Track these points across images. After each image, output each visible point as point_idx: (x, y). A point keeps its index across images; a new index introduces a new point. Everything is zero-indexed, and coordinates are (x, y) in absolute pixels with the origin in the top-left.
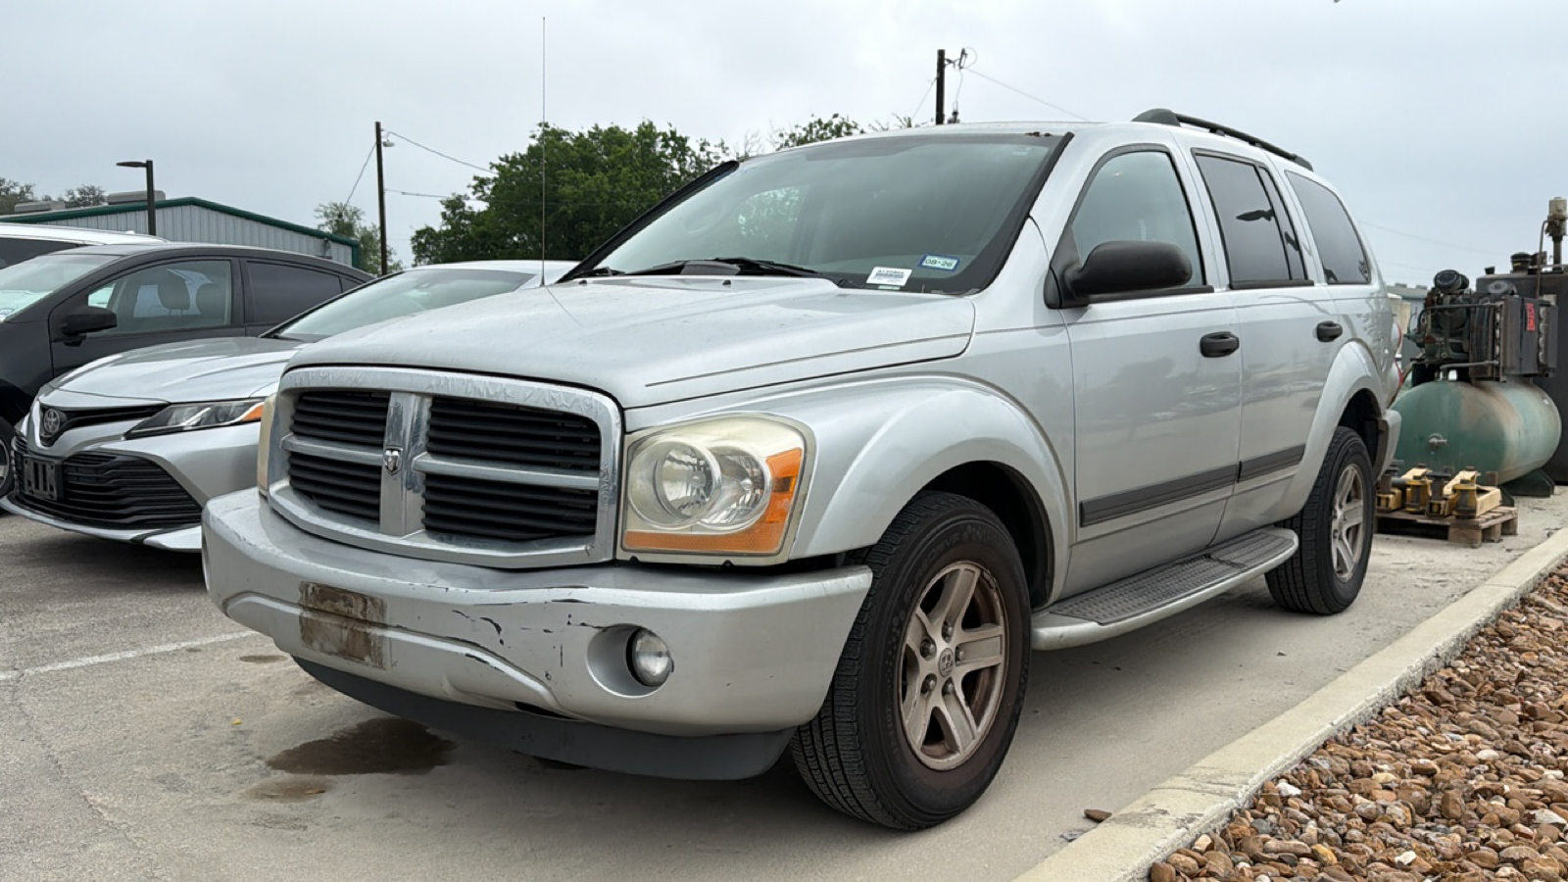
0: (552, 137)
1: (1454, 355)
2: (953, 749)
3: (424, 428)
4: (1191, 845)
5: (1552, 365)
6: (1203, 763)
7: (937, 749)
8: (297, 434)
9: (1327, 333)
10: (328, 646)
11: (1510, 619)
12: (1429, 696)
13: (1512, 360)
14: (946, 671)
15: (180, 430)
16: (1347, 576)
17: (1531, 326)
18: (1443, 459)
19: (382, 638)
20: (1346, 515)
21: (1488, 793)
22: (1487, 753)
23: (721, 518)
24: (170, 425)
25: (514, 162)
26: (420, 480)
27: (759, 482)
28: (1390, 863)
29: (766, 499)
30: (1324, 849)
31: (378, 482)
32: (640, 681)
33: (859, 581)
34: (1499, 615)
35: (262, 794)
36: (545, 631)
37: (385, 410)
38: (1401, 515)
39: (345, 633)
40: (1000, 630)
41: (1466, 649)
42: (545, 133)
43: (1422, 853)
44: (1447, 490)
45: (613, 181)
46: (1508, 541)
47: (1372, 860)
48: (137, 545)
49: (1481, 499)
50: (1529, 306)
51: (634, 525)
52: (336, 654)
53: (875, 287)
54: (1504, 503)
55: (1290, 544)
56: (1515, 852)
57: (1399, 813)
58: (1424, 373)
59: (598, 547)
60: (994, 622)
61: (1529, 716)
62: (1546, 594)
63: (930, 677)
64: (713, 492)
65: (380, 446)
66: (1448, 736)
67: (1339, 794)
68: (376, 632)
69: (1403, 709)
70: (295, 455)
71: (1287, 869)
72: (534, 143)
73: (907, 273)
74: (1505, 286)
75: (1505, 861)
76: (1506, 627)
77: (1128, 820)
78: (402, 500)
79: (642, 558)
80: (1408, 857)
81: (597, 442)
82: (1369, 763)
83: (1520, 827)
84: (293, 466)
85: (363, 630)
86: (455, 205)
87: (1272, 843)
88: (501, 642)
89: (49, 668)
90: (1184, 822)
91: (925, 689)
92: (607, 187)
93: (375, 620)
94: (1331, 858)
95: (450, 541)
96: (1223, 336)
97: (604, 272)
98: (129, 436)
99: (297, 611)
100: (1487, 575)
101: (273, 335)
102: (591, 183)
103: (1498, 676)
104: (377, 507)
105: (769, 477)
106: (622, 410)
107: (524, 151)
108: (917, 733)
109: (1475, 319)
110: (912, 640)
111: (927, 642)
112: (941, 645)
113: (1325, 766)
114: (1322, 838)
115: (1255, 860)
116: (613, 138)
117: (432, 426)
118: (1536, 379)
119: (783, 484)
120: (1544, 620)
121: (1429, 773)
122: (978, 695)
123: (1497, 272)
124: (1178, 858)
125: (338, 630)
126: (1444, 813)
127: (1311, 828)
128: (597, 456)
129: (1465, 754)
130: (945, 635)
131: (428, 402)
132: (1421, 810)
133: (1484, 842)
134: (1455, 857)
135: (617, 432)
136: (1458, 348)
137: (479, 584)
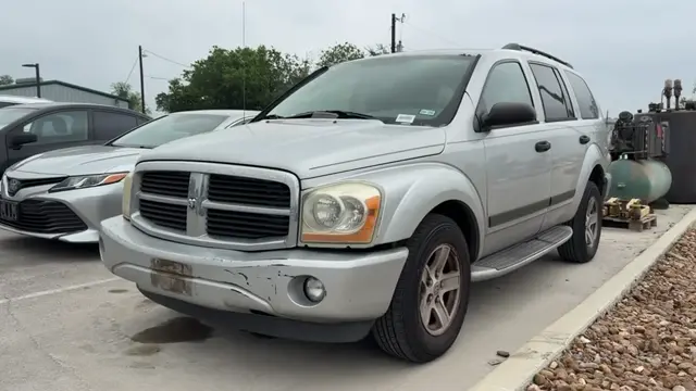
0: (219, 52)
1: (627, 148)
2: (440, 326)
3: (206, 189)
4: (549, 366)
5: (668, 152)
6: (548, 329)
7: (433, 326)
8: (143, 191)
9: (584, 140)
10: (166, 287)
11: (662, 263)
12: (635, 297)
13: (652, 151)
14: (437, 293)
15: (74, 188)
16: (591, 245)
17: (659, 136)
18: (624, 194)
19: (191, 282)
20: (591, 219)
21: (669, 340)
22: (664, 322)
23: (344, 227)
24: (69, 186)
25: (202, 64)
26: (205, 212)
27: (361, 211)
28: (633, 371)
29: (364, 219)
30: (604, 366)
31: (186, 213)
32: (310, 299)
33: (403, 254)
34: (658, 262)
35: (132, 353)
36: (268, 278)
37: (188, 181)
38: (608, 218)
39: (173, 280)
40: (458, 273)
41: (646, 277)
42: (215, 51)
43: (646, 367)
44: (628, 207)
45: (247, 72)
46: (654, 229)
47: (625, 370)
48: (56, 240)
49: (642, 210)
50: (658, 127)
51: (306, 231)
52: (169, 290)
53: (399, 123)
54: (651, 212)
55: (568, 233)
56: (684, 365)
57: (633, 349)
58: (615, 157)
59: (290, 241)
60: (456, 270)
61: (677, 305)
62: (675, 252)
63: (430, 295)
64: (340, 215)
65: (186, 197)
66: (646, 315)
67: (607, 342)
68: (187, 280)
69: (625, 304)
70: (142, 201)
71: (591, 375)
72: (211, 55)
73: (413, 117)
74: (647, 118)
75: (680, 369)
76: (662, 267)
77: (520, 355)
78: (197, 221)
79: (310, 245)
80: (640, 369)
81: (289, 194)
82: (616, 328)
83: (684, 354)
84: (142, 206)
85: (182, 279)
86: (175, 82)
87: (583, 364)
88: (248, 284)
89: (21, 298)
90: (545, 356)
91: (428, 300)
92: (245, 75)
93: (187, 274)
94: (609, 370)
95: (220, 239)
96: (544, 143)
97: (273, 117)
98: (50, 191)
99: (149, 271)
100: (648, 244)
101: (110, 144)
102: (237, 73)
103: (661, 288)
104: (185, 224)
105: (366, 209)
106: (299, 180)
107: (206, 59)
108: (426, 320)
109: (637, 132)
110: (424, 279)
111: (429, 279)
112: (434, 281)
113: (598, 329)
114: (603, 361)
115: (577, 372)
116: (247, 52)
117: (210, 188)
118: (661, 158)
119: (372, 212)
120: (677, 264)
121: (642, 332)
122: (449, 302)
123: (643, 112)
124: (544, 371)
125: (170, 279)
126: (651, 349)
127: (597, 357)
128: (289, 200)
129: (655, 323)
130: (436, 276)
131: (206, 177)
132: (641, 348)
133: (670, 361)
134: (660, 368)
135: (298, 190)
136: (629, 145)
137: (235, 258)
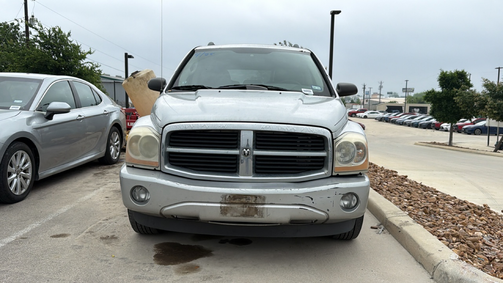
6: (385, 210)
10: (235, 214)
19: (263, 208)
29: (366, 155)
31: (237, 160)
36: (328, 197)
39: (245, 209)
51: (338, 165)
52: (240, 216)
64: (355, 154)
68: (260, 206)
79: (339, 174)
85: (254, 207)
88: (313, 203)
93: (260, 202)
99: (219, 205)
104: (236, 168)
106: (331, 133)
117: (257, 141)
125: (242, 208)
131: (255, 133)
135: (331, 139)
